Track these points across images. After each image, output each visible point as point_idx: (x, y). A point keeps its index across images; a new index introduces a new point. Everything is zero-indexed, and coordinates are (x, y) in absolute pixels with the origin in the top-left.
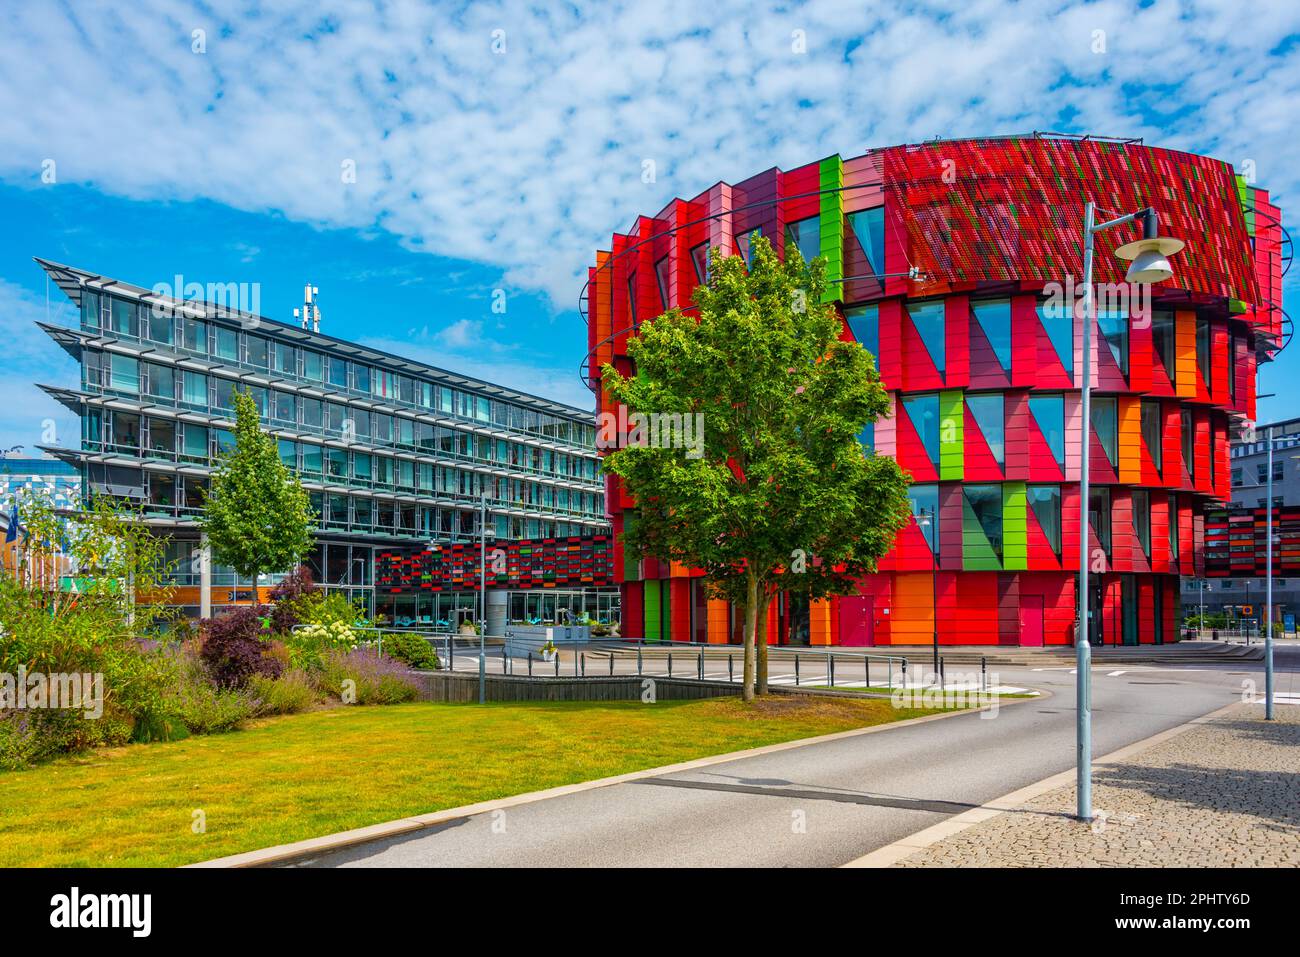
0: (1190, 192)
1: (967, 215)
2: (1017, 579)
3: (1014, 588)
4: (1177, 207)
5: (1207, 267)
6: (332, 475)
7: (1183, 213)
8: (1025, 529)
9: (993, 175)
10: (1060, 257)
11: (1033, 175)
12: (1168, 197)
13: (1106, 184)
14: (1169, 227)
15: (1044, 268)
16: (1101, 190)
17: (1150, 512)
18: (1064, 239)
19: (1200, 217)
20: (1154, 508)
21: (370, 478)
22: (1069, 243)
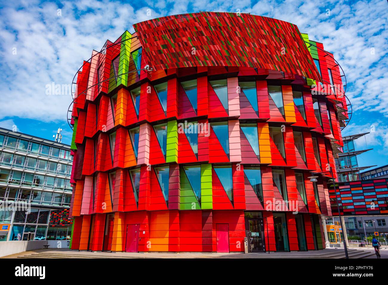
0: (275, 33)
1: (170, 42)
2: (211, 214)
3: (210, 219)
4: (269, 38)
5: (288, 62)
6: (37, 184)
7: (272, 40)
8: (212, 188)
9: (181, 27)
10: (211, 56)
11: (198, 25)
12: (265, 34)
13: (233, 28)
14: (266, 45)
15: (204, 61)
16: (230, 30)
17: (286, 180)
18: (213, 49)
19: (282, 42)
20: (287, 178)
21: (54, 185)
22: (216, 50)
